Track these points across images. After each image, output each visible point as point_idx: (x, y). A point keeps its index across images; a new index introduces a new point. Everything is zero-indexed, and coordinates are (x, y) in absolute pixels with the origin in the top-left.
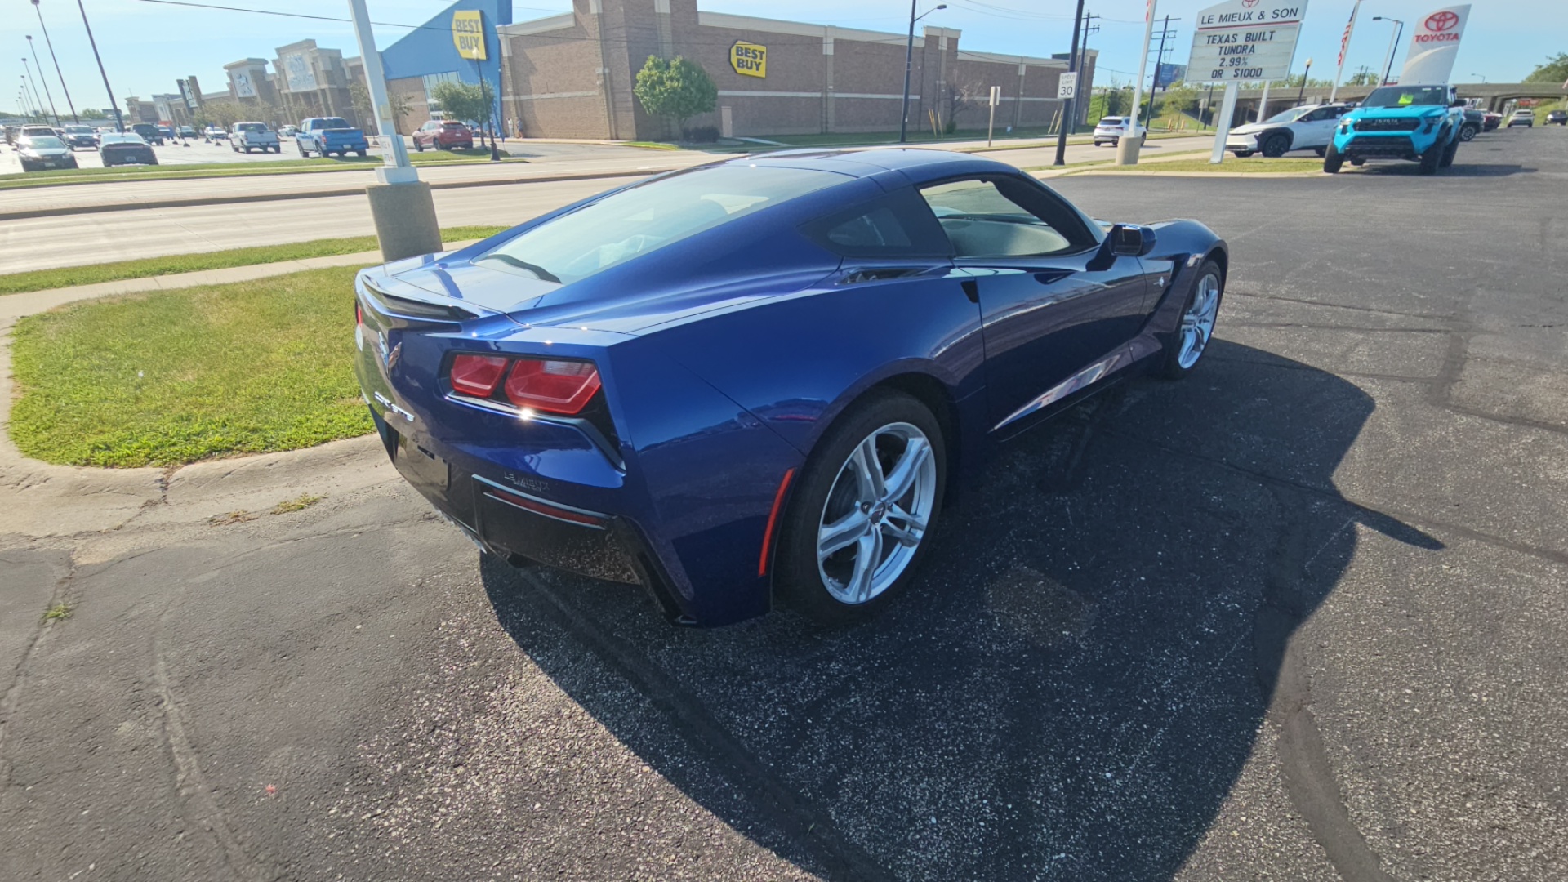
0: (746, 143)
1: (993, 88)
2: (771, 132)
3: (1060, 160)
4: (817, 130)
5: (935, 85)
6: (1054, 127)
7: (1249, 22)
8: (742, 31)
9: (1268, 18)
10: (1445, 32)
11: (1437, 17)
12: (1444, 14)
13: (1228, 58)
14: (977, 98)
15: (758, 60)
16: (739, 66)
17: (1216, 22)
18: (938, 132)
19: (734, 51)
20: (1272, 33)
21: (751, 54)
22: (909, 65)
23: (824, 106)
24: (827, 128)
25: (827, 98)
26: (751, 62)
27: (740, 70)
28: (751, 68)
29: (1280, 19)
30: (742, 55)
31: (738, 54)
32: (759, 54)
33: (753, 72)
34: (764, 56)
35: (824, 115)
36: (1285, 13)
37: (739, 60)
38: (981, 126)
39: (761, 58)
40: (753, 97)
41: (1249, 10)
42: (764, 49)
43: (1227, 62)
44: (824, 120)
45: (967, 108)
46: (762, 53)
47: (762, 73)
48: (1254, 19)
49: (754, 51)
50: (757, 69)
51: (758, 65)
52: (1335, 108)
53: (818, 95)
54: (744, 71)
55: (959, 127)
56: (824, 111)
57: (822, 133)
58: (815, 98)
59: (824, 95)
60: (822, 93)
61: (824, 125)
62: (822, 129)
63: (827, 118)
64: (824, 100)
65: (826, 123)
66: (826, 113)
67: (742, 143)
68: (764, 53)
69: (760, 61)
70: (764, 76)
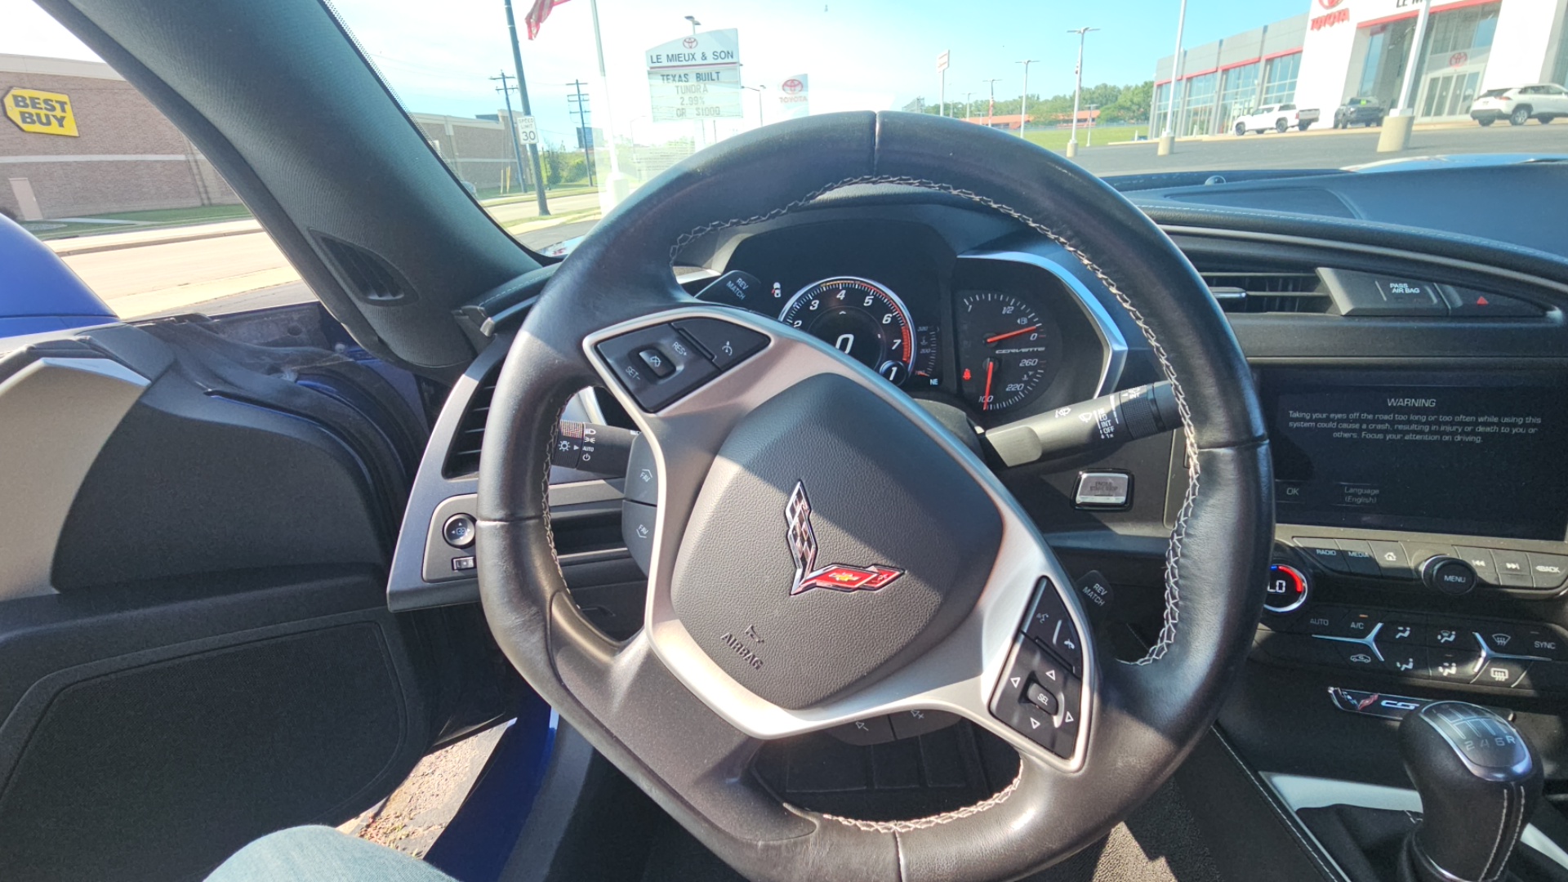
0: (70, 225)
2: (115, 208)
3: (544, 210)
4: (196, 202)
7: (693, 62)
8: (18, 75)
9: (710, 60)
11: (789, 83)
12: (793, 81)
13: (686, 97)
15: (58, 113)
16: (24, 121)
17: (665, 63)
19: (9, 101)
20: (718, 73)
21: (43, 106)
23: (195, 171)
24: (209, 198)
25: (196, 161)
26: (47, 117)
27: (26, 127)
28: (49, 123)
29: (720, 61)
30: (26, 106)
31: (17, 105)
32: (57, 106)
33: (54, 128)
34: (68, 107)
35: (200, 183)
36: (723, 55)
37: (22, 114)
39: (63, 110)
40: (67, 164)
41: (692, 51)
42: (64, 98)
43: (686, 101)
44: (202, 190)
46: (62, 104)
48: (699, 61)
49: (46, 101)
50: (61, 125)
51: (61, 121)
53: (182, 157)
54: (38, 128)
56: (197, 177)
57: (203, 205)
58: (179, 162)
59: (191, 158)
60: (186, 155)
61: (204, 196)
62: (202, 199)
63: (205, 187)
64: (193, 164)
65: (206, 192)
66: (202, 180)
67: (63, 225)
68: (65, 103)
69: (63, 114)
70: (76, 134)
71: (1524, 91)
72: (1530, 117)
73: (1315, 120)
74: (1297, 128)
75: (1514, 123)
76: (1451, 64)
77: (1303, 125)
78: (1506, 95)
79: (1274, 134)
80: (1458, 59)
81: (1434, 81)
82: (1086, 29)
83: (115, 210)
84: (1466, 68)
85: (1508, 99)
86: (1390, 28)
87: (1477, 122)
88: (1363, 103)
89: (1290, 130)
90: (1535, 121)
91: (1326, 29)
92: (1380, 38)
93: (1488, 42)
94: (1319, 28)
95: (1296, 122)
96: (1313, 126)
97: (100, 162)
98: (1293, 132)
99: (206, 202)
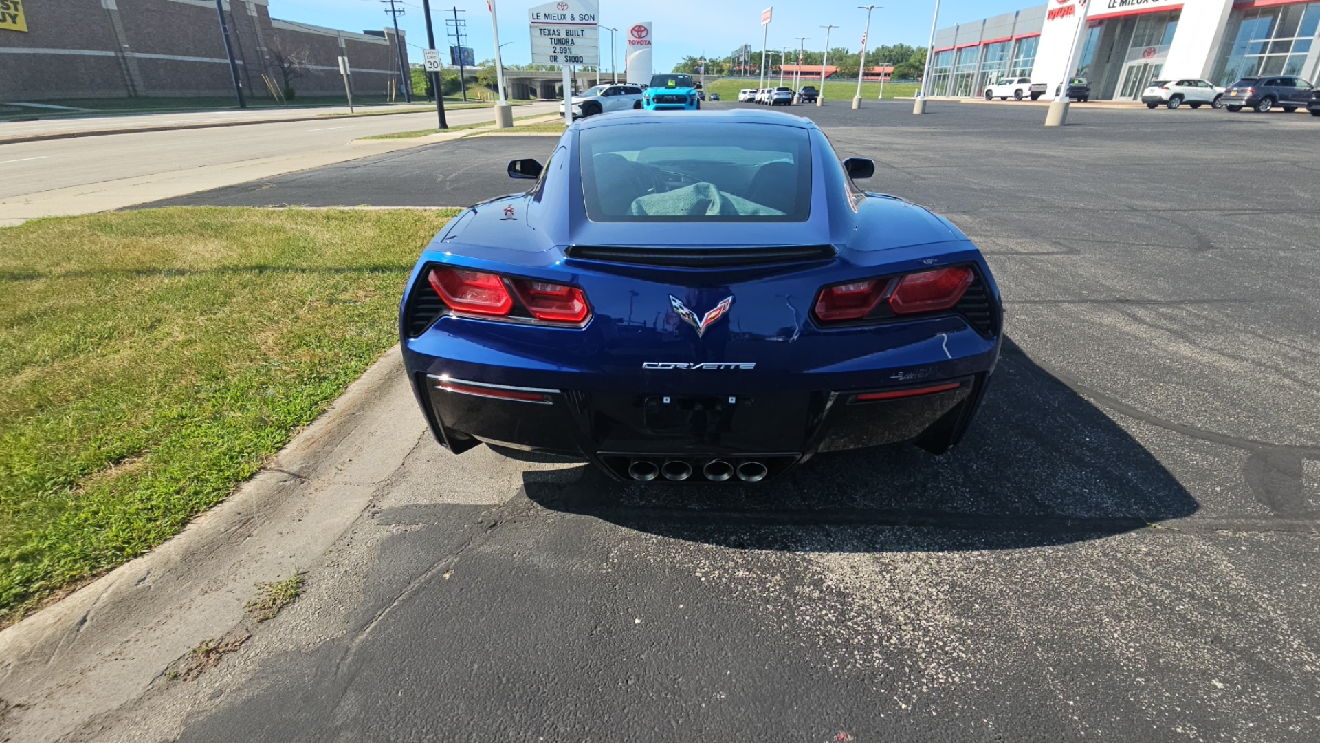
1: (340, 59)
3: (443, 124)
4: (123, 93)
5: (257, 51)
6: (391, 96)
7: (564, 21)
9: (577, 20)
10: (643, 39)
11: (637, 29)
12: (640, 27)
13: (558, 47)
14: (309, 67)
15: (12, 11)
17: (543, 19)
18: (280, 98)
20: (582, 31)
22: (225, 29)
23: (123, 66)
24: (135, 91)
25: (124, 58)
26: (3, 14)
28: (3, 20)
29: (584, 22)
32: (11, 6)
34: (20, 7)
35: (127, 77)
36: (587, 17)
38: (339, 93)
39: (16, 9)
40: (16, 54)
41: (564, 12)
43: (558, 50)
44: (129, 83)
45: (301, 76)
47: (22, 25)
48: (569, 21)
50: (14, 22)
51: (14, 18)
52: (619, 87)
53: (112, 54)
55: (298, 93)
56: (125, 72)
57: (130, 96)
58: (109, 57)
59: (119, 54)
60: (116, 52)
61: (131, 88)
62: (128, 90)
63: (131, 80)
64: (121, 60)
65: (133, 85)
66: (130, 75)
67: (20, 109)
68: (18, 3)
69: (16, 13)
70: (26, 30)
71: (1180, 83)
72: (1182, 103)
73: (1044, 93)
74: (1030, 98)
75: (1170, 108)
76: (1144, 56)
77: (1035, 96)
78: (1166, 86)
79: (1012, 102)
80: (1149, 53)
81: (1131, 68)
82: (872, 7)
83: (57, 97)
84: (1153, 60)
85: (1167, 88)
86: (1105, 23)
87: (1146, 105)
88: (1076, 82)
89: (1024, 99)
90: (1188, 106)
91: (1058, 20)
92: (1097, 31)
93: (1170, 42)
94: (1053, 18)
95: (1029, 93)
96: (1041, 97)
97: (45, 55)
98: (1027, 102)
99: (133, 94)
